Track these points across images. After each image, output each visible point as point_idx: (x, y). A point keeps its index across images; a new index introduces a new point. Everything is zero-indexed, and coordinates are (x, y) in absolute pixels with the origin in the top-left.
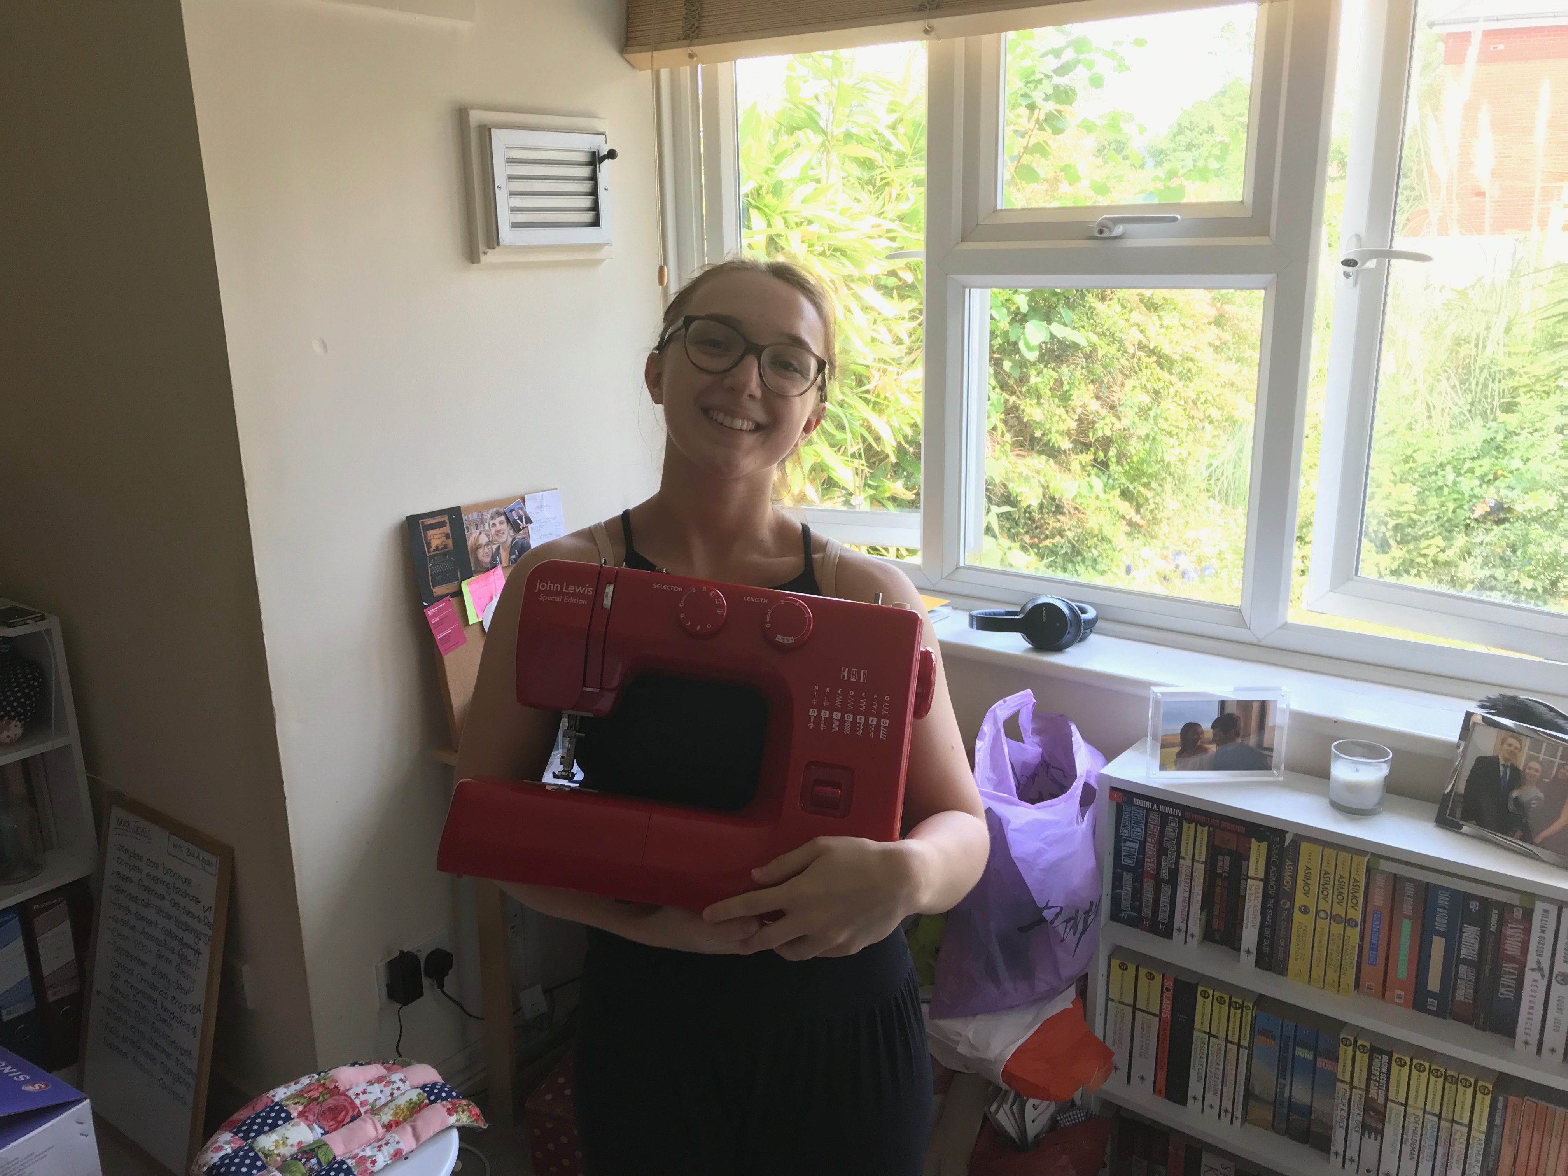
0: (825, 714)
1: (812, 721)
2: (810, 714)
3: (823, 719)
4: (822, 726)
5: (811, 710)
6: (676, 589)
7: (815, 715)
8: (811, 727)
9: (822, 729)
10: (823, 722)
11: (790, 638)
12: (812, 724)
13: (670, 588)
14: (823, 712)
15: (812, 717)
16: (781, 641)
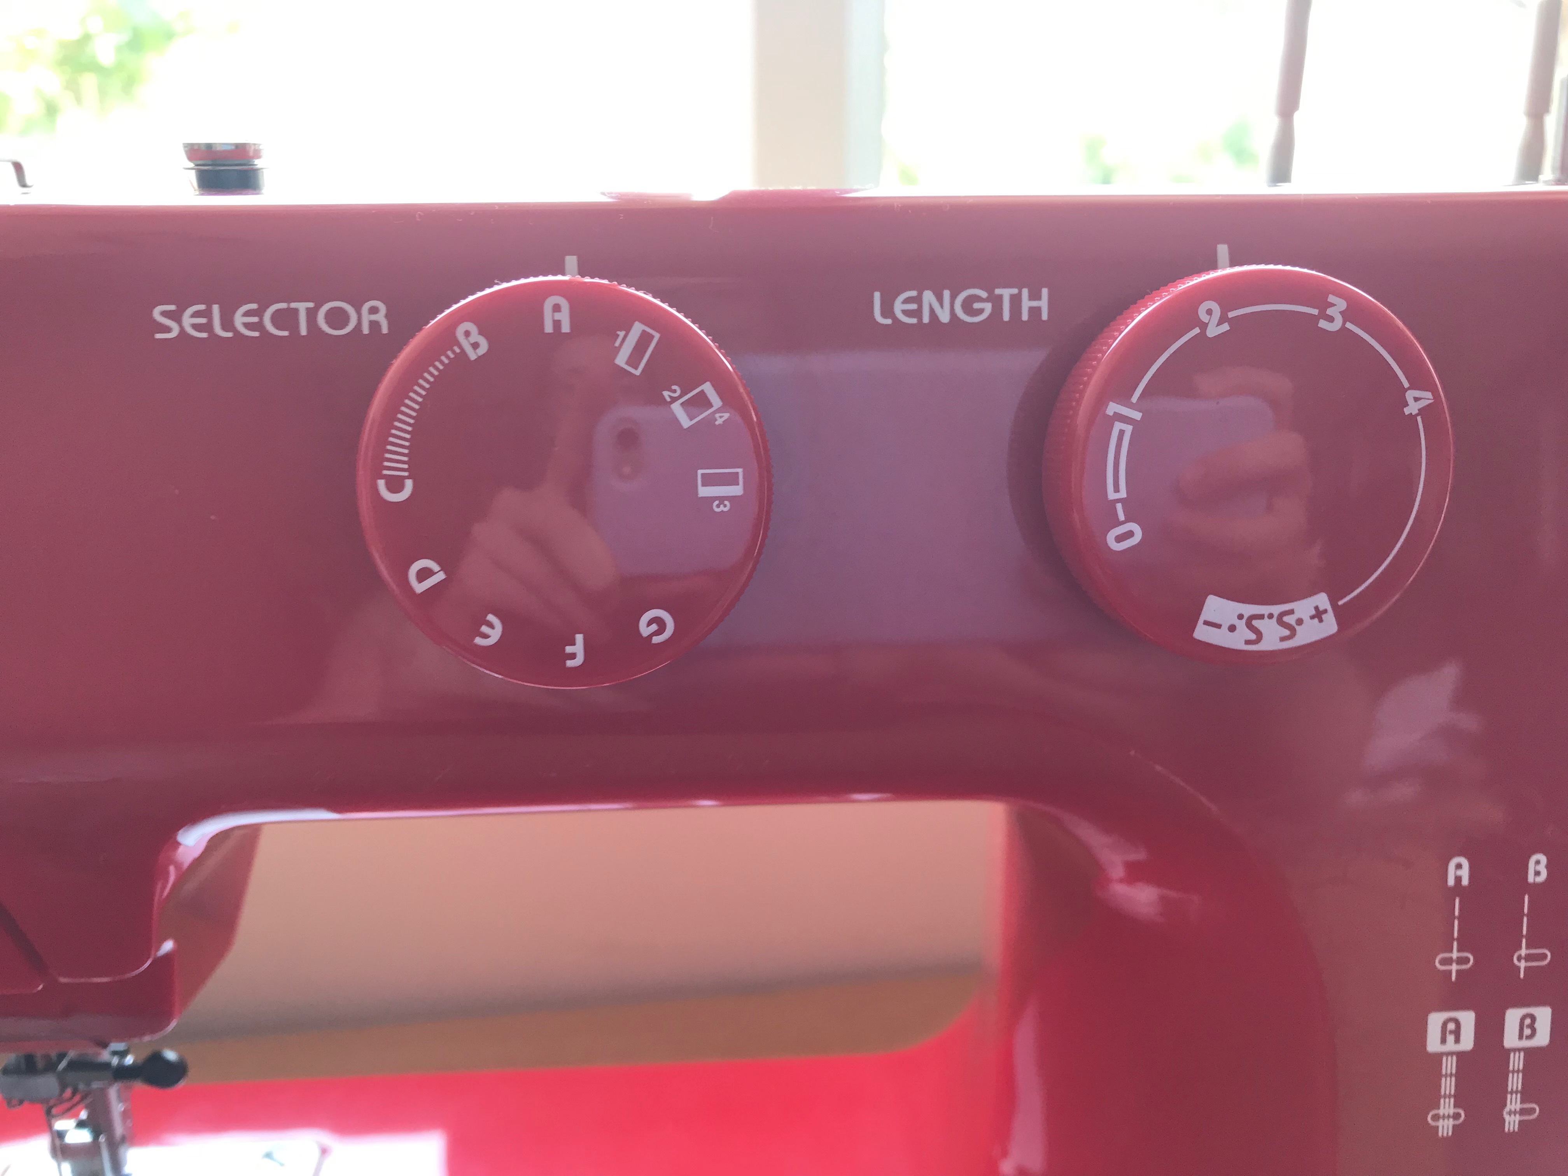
0: (1528, 1025)
1: (1448, 1086)
2: (1433, 1044)
3: (1517, 1062)
4: (1514, 1103)
5: (1435, 1020)
6: (337, 318)
7: (1467, 1042)
8: (1445, 1128)
9: (1512, 1122)
10: (1515, 1082)
11: (1303, 608)
12: (1447, 1107)
13: (285, 319)
14: (1513, 1017)
15: (1449, 1065)
16: (1237, 641)
